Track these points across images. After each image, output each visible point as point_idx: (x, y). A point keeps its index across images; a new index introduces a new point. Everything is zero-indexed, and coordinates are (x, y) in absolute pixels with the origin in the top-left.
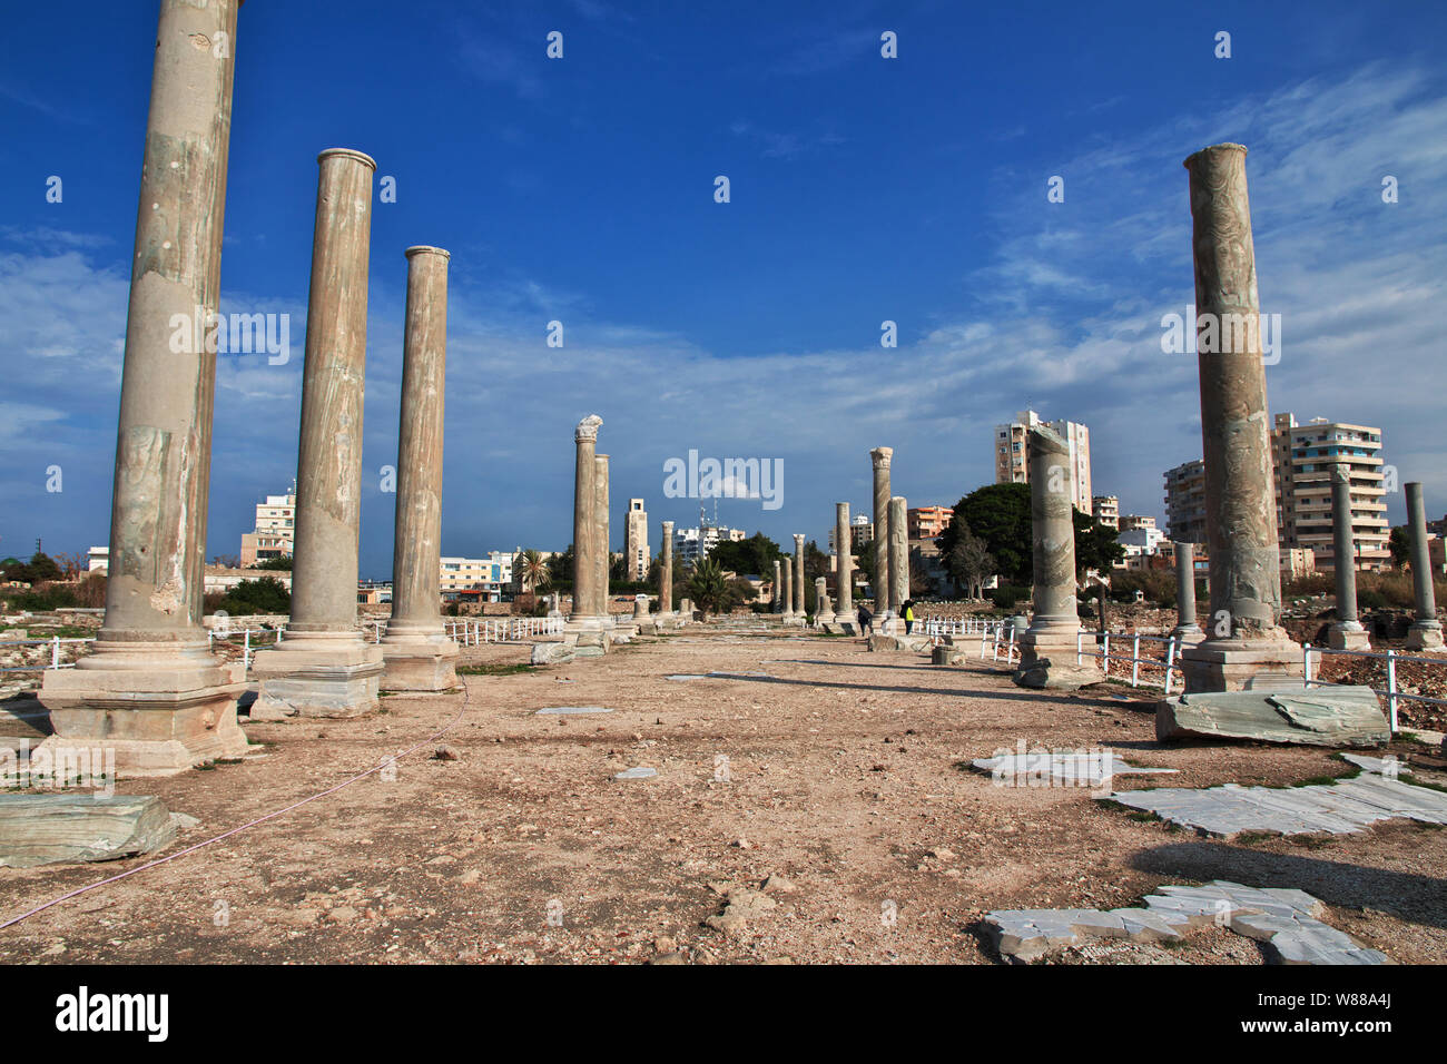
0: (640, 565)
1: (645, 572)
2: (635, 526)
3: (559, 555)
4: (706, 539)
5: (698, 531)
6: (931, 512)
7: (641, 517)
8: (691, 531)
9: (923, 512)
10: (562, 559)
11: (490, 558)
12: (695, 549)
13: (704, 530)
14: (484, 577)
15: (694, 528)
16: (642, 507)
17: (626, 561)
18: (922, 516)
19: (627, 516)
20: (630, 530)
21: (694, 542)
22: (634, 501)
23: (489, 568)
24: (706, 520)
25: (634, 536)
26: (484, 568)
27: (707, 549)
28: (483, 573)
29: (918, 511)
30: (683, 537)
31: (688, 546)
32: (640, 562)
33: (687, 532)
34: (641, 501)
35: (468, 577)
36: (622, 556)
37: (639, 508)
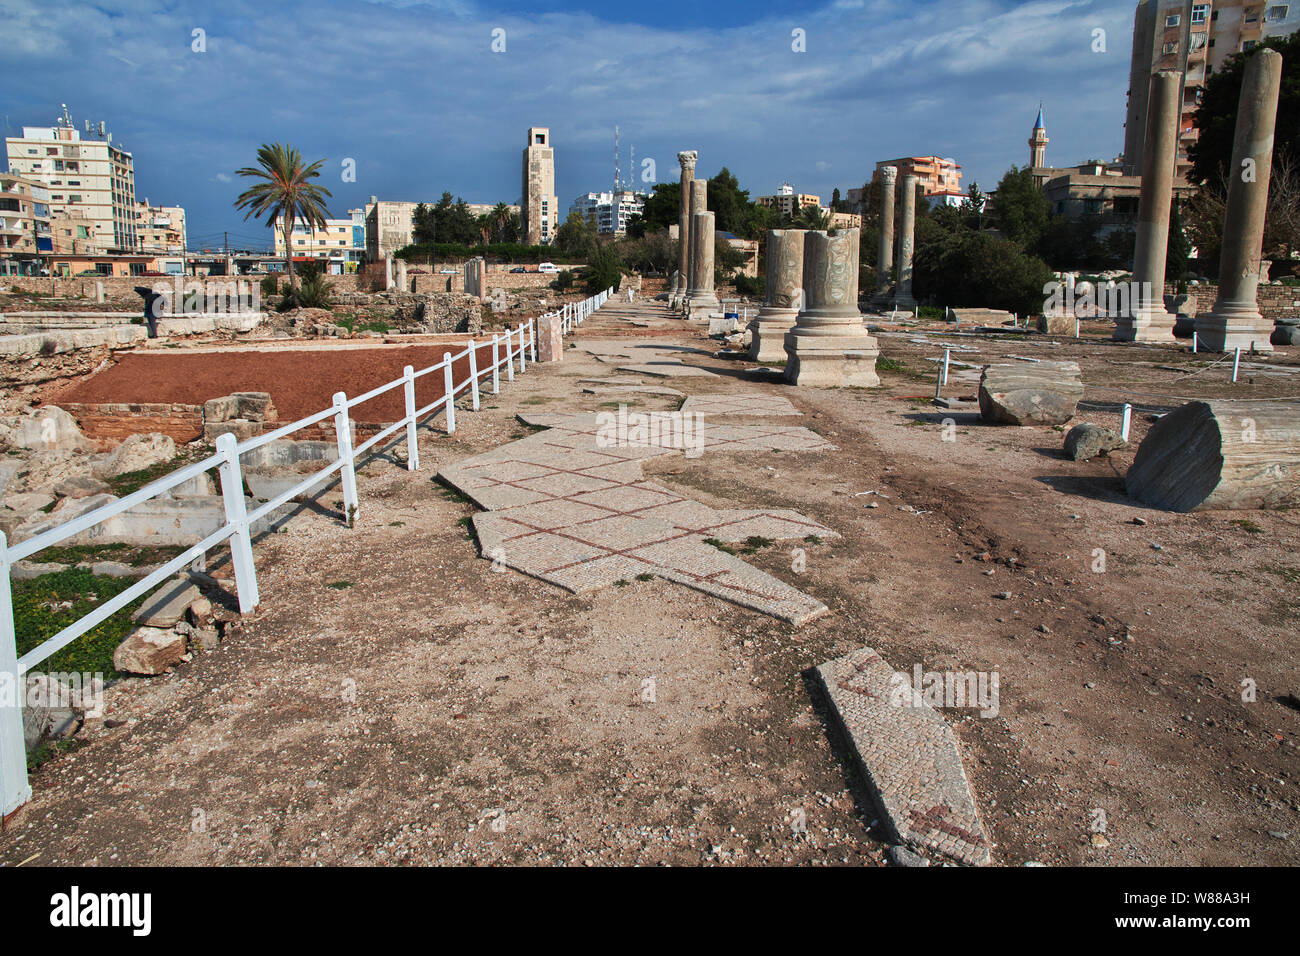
0: (545, 223)
1: (552, 233)
2: (537, 167)
3: (429, 207)
4: (621, 204)
5: (611, 196)
6: (927, 164)
7: (546, 155)
8: (603, 196)
9: (918, 163)
10: (433, 212)
11: (349, 217)
12: (608, 216)
13: (619, 194)
14: (343, 243)
15: (607, 192)
16: (547, 139)
17: (525, 216)
18: (917, 168)
19: (526, 153)
20: (530, 173)
21: (607, 208)
22: (536, 131)
23: (349, 230)
24: (621, 182)
25: (536, 181)
26: (342, 230)
27: (623, 215)
28: (342, 236)
29: (912, 160)
30: (594, 202)
31: (600, 212)
32: (544, 218)
33: (599, 196)
34: (545, 132)
35: (322, 242)
36: (519, 209)
37: (543, 142)
